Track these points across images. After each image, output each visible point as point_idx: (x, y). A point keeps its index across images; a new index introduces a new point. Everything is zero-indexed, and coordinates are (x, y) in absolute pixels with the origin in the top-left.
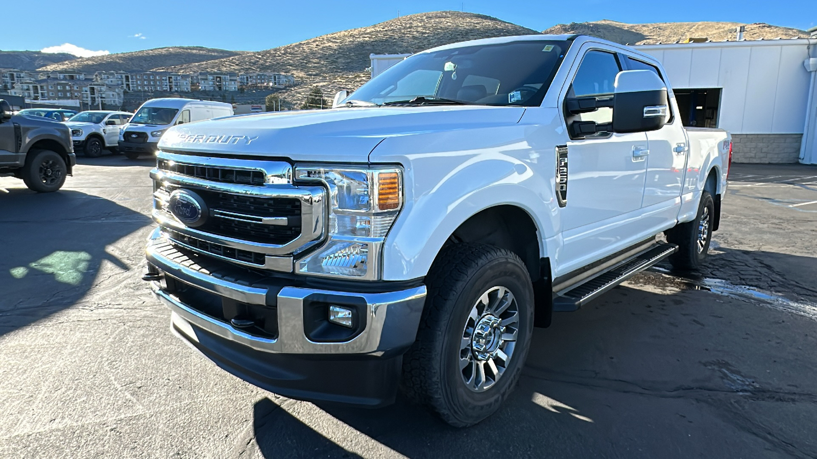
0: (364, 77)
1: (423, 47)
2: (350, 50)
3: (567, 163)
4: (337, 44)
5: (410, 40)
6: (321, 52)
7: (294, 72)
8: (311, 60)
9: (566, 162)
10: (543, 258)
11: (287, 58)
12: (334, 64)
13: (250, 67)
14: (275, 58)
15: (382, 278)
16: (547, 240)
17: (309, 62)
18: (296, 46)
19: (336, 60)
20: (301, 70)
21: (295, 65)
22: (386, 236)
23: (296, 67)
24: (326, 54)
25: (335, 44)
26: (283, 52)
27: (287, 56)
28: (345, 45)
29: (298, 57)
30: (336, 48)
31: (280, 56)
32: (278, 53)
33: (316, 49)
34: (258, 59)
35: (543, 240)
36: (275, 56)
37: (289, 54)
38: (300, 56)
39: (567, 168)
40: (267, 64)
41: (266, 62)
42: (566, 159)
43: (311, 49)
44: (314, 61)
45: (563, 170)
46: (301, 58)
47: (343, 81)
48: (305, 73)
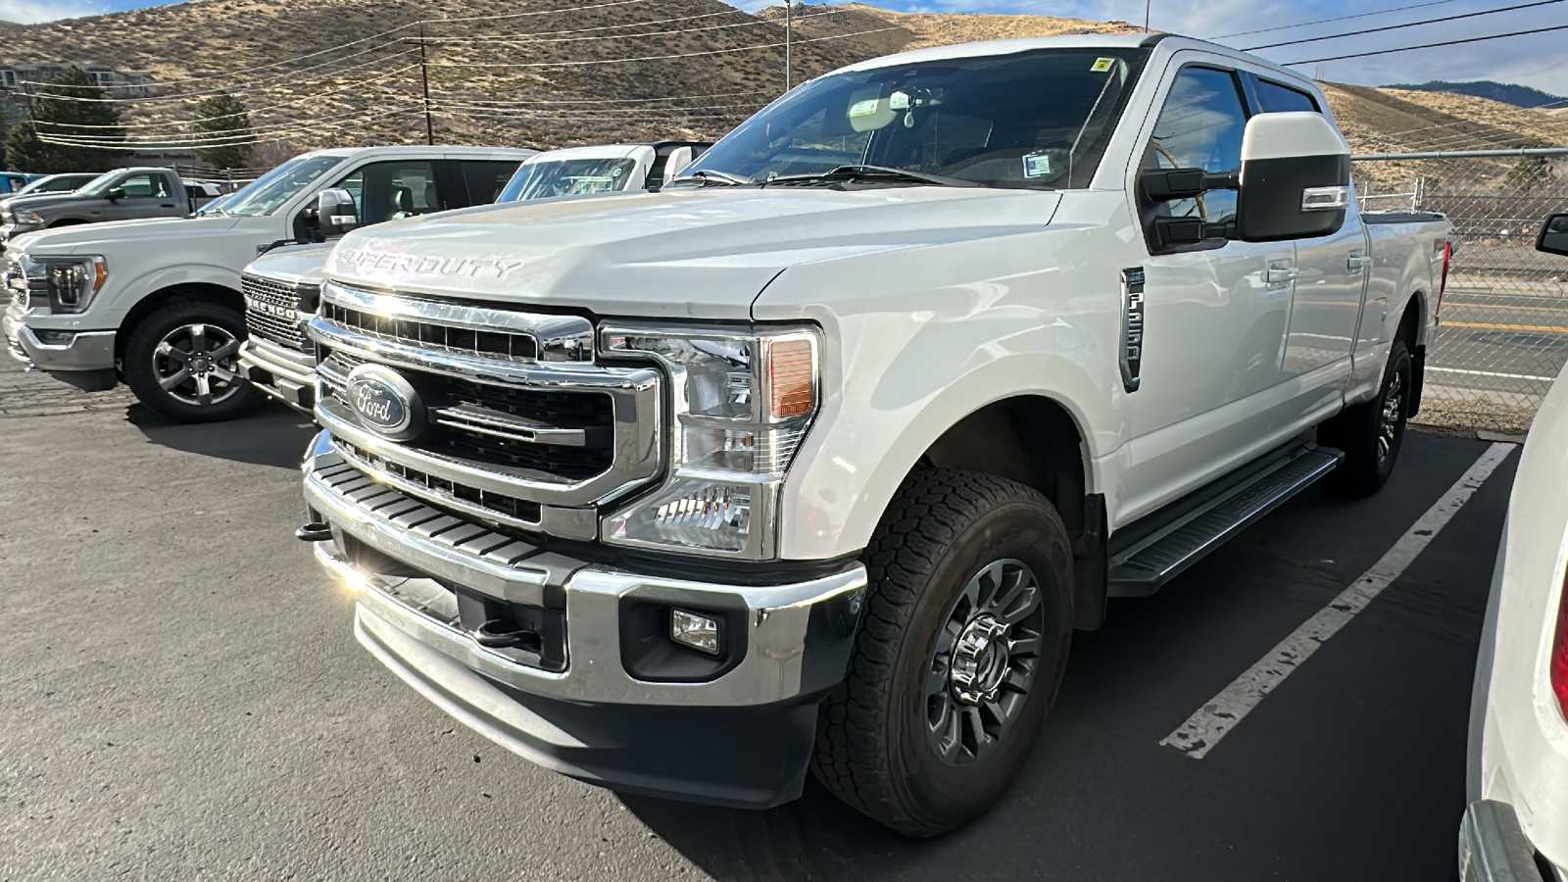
0: (344, 84)
1: (492, 24)
2: (311, 22)
3: (1142, 303)
4: (279, 8)
5: (461, 7)
6: (237, 23)
7: (160, 68)
8: (208, 41)
9: (1141, 301)
10: (1092, 495)
11: (144, 33)
12: (268, 52)
13: (35, 51)
14: (109, 33)
15: (778, 554)
16: (1101, 460)
17: (202, 44)
18: (172, 9)
19: (276, 44)
20: (178, 64)
21: (162, 52)
22: (786, 470)
23: (164, 55)
24: (248, 30)
25: (273, 8)
26: (133, 20)
27: (144, 30)
28: (301, 10)
29: (171, 32)
30: (275, 15)
31: (124, 29)
32: (121, 21)
33: (225, 16)
34: (61, 35)
35: (1093, 461)
36: (108, 29)
37: (149, 24)
38: (179, 29)
39: (1142, 313)
40: (86, 47)
41: (83, 42)
42: (1141, 295)
43: (209, 17)
44: (216, 43)
45: (1134, 317)
46: (179, 35)
47: (286, 91)
48: (190, 70)
